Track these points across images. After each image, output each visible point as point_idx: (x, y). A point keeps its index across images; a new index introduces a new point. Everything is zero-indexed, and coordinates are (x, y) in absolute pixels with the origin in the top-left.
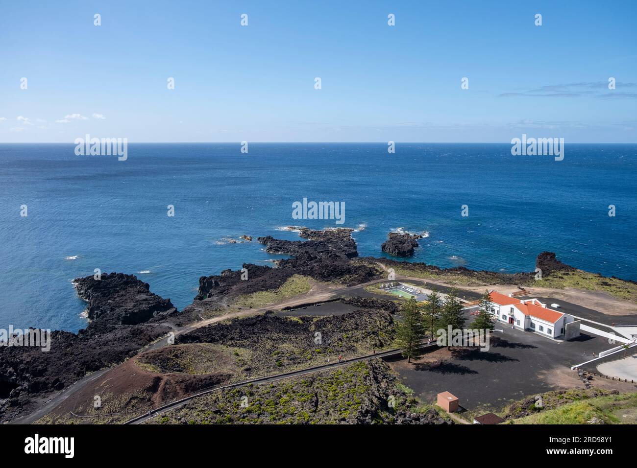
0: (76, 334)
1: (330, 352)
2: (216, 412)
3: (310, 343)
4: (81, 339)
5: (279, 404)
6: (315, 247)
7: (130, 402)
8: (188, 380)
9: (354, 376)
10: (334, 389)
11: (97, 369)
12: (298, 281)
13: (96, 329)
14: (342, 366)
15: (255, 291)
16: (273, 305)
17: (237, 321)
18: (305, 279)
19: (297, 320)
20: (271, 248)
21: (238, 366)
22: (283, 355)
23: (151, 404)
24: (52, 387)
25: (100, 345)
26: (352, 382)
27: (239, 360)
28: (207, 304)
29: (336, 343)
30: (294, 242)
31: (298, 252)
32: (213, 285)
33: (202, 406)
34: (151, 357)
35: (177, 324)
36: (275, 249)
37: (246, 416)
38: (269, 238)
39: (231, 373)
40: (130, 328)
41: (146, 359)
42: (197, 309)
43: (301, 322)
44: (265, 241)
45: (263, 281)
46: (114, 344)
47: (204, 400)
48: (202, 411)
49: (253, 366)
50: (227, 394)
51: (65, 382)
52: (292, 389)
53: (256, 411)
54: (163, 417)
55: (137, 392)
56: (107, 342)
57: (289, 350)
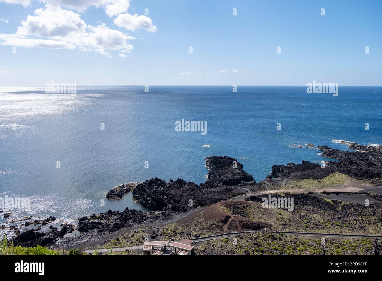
0: (199, 185)
1: (346, 227)
2: (255, 244)
3: (334, 217)
4: (200, 188)
5: (296, 250)
6: (358, 156)
7: (211, 226)
8: (245, 222)
9: (358, 246)
10: (339, 251)
11: (203, 205)
12: (338, 176)
13: (209, 184)
14: (352, 238)
15: (306, 178)
16: (315, 189)
17: (289, 195)
18: (343, 175)
19: (329, 201)
20: (325, 153)
21: (279, 221)
22: (311, 221)
23: (222, 230)
24: (181, 210)
25: (208, 193)
26: (354, 250)
27: (281, 218)
28: (272, 181)
29: (352, 221)
30: (343, 151)
31: (344, 158)
32: (281, 171)
33: (249, 238)
34: (229, 204)
35: (252, 190)
36: (328, 154)
37: (273, 252)
38: (325, 147)
39: (273, 224)
40: (226, 187)
41: (226, 205)
42: (266, 183)
43: (332, 203)
44: (322, 148)
45: (312, 173)
46: (214, 194)
47: (250, 235)
48: (248, 241)
49: (288, 223)
50: (265, 235)
51: (187, 209)
52: (308, 243)
53: (280, 251)
54: (226, 239)
55: (216, 221)
56: (211, 192)
57: (317, 219)
